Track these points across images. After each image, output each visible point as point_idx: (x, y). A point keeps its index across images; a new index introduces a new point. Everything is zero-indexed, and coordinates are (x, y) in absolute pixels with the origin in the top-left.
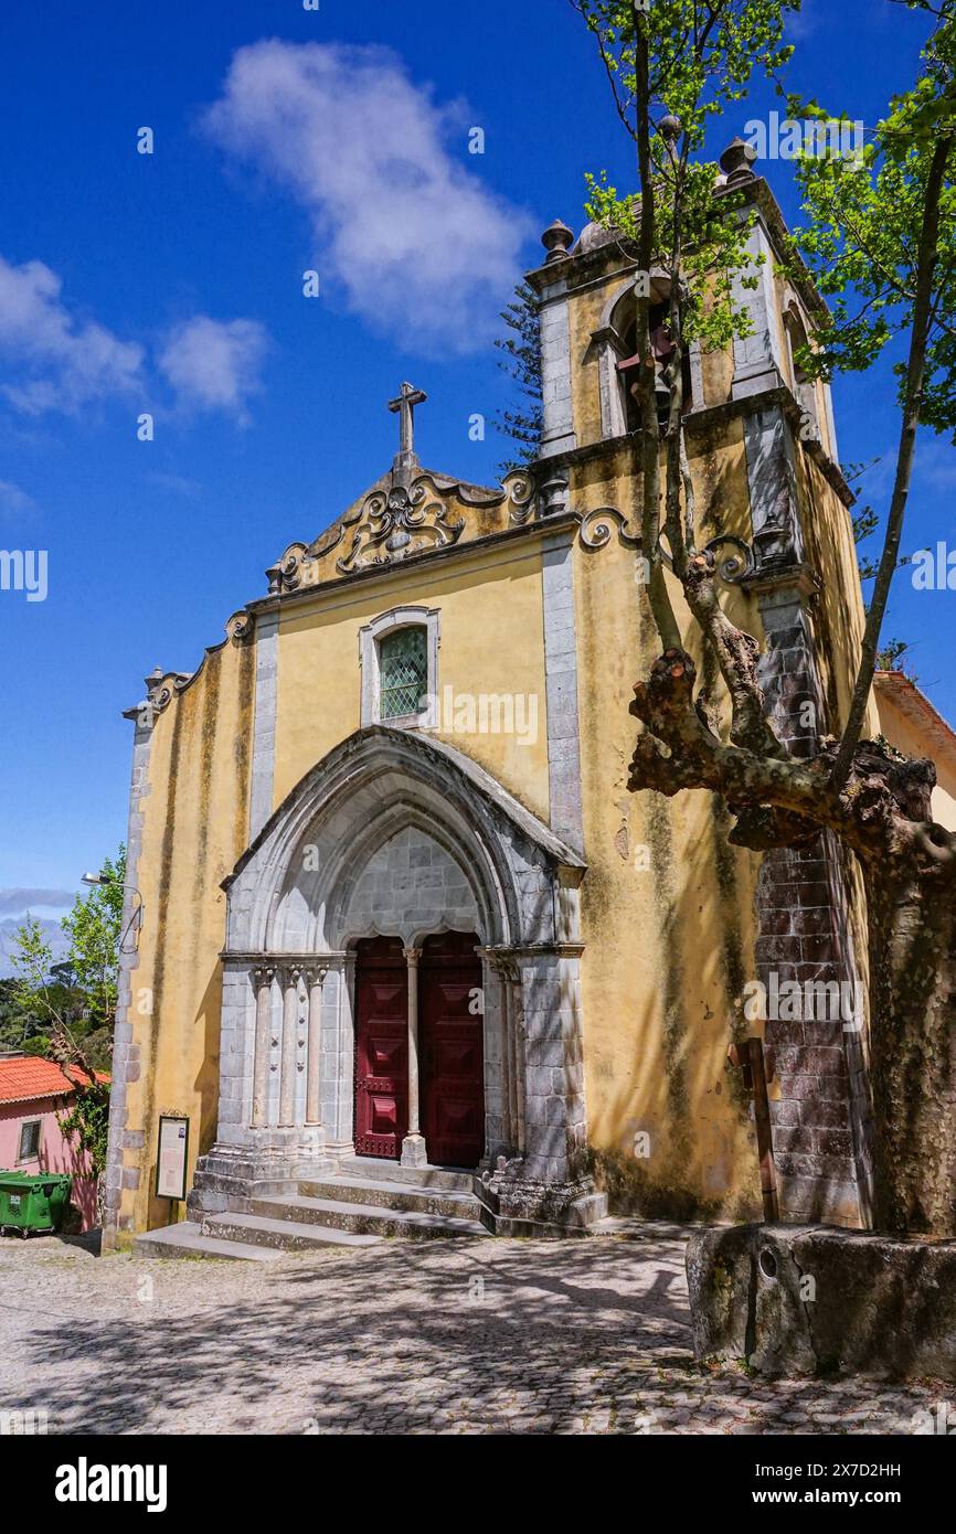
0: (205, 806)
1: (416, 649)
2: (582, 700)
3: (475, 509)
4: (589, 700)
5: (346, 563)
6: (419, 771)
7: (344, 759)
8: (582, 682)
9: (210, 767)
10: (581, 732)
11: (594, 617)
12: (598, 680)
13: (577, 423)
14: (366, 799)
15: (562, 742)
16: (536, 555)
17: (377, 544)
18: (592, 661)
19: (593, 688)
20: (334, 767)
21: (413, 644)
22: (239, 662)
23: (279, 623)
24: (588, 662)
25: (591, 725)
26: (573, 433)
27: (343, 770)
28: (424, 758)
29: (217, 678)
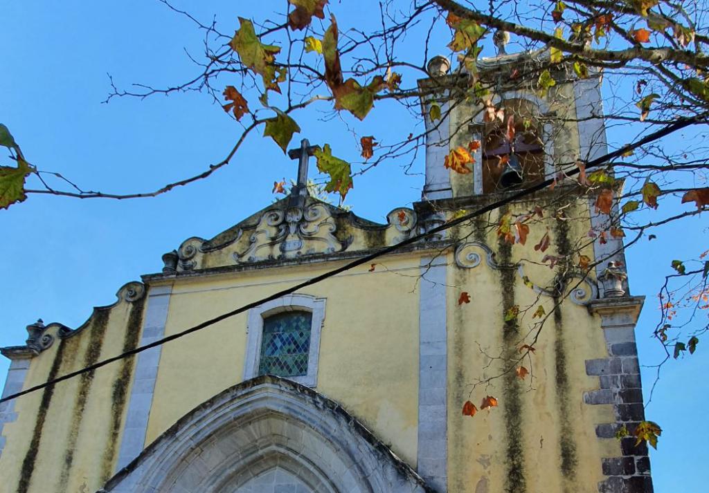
0: (74, 433)
1: (297, 328)
2: (452, 377)
3: (363, 231)
4: (457, 379)
5: (241, 256)
6: (305, 416)
7: (231, 401)
8: (451, 364)
9: (84, 402)
10: (449, 401)
11: (463, 318)
12: (464, 364)
13: (453, 182)
14: (243, 437)
15: (433, 408)
16: (416, 268)
17: (272, 244)
18: (460, 350)
19: (461, 370)
20: (220, 407)
21: (295, 325)
22: (127, 320)
23: (171, 294)
24: (457, 350)
25: (458, 397)
26: (451, 189)
27: (228, 410)
28: (311, 406)
29: (102, 332)
